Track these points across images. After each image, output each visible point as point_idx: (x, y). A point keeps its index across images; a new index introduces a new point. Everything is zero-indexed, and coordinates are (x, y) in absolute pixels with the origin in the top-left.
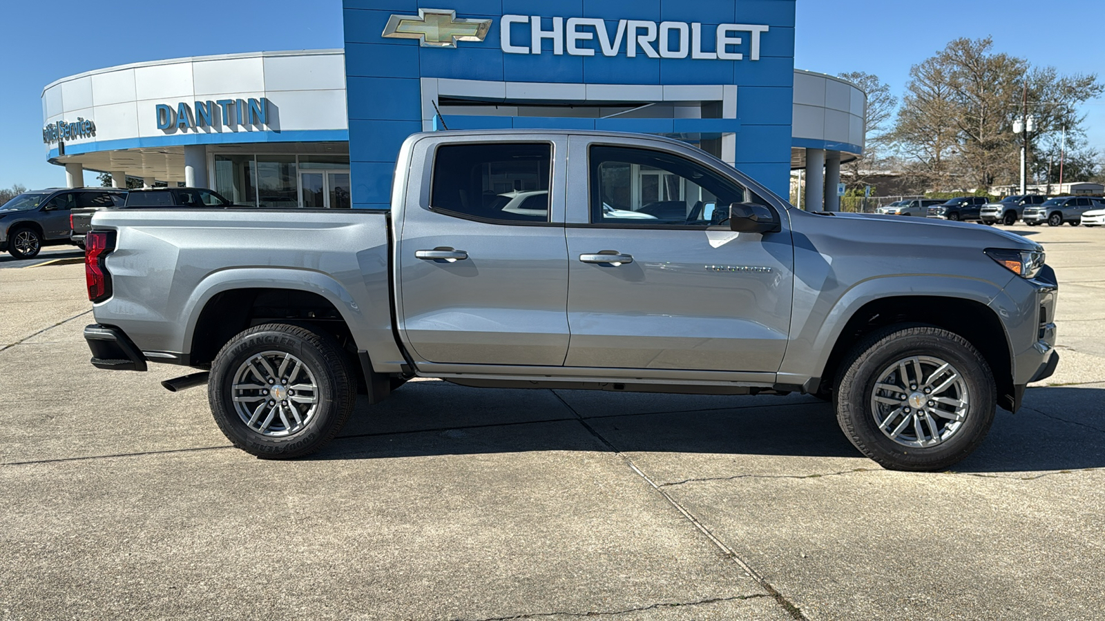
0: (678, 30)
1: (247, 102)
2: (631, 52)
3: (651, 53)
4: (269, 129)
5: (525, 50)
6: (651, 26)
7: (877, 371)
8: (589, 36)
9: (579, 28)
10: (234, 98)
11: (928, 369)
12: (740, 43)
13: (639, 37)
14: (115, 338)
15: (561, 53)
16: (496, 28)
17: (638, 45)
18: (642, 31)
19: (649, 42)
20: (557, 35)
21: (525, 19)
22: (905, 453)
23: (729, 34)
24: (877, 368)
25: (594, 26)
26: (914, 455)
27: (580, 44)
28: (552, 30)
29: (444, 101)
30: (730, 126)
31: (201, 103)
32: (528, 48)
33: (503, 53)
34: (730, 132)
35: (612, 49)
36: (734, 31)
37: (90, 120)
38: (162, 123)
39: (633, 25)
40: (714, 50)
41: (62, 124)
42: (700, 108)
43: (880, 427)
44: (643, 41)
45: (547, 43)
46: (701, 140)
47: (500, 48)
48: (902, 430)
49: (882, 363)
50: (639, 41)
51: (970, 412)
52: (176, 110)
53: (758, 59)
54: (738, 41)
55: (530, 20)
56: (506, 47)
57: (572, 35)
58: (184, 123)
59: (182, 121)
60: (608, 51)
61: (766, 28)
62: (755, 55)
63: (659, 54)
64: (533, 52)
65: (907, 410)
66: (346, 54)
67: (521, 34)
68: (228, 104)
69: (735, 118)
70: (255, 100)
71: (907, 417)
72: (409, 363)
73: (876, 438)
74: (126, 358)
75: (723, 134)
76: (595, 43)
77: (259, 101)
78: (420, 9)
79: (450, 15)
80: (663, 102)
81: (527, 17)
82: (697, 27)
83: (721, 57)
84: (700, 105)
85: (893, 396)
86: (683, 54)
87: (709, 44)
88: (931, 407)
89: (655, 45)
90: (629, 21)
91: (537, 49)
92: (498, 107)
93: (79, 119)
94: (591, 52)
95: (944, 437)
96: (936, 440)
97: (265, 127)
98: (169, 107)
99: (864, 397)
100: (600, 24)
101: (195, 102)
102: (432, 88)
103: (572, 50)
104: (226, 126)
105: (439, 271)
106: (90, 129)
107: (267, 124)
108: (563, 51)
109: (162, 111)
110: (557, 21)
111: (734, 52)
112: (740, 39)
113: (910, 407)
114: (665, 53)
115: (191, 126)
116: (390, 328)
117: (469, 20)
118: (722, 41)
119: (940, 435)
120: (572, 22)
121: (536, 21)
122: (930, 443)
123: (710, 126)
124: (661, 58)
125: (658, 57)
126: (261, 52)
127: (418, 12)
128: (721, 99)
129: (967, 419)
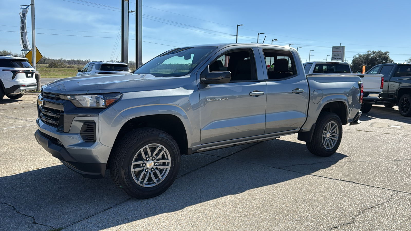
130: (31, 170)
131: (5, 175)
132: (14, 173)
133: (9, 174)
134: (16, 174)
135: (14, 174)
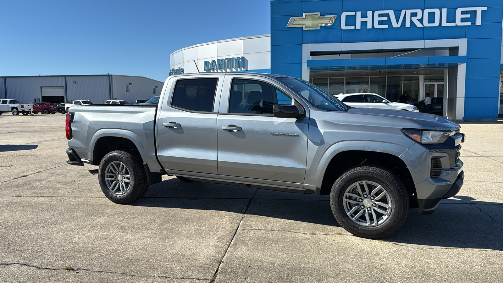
0: (434, 13)
1: (236, 58)
2: (408, 25)
3: (419, 25)
4: (244, 70)
5: (353, 28)
6: (419, 12)
7: (345, 187)
8: (386, 19)
9: (380, 16)
10: (231, 57)
11: (371, 188)
12: (470, 17)
13: (412, 17)
14: (72, 153)
15: (371, 27)
16: (338, 19)
17: (411, 21)
18: (415, 15)
19: (418, 20)
20: (369, 20)
21: (353, 13)
22: (359, 228)
23: (463, 13)
24: (345, 185)
25: (388, 14)
26: (364, 230)
27: (380, 23)
28: (367, 17)
29: (312, 54)
30: (463, 59)
31: (220, 60)
32: (354, 27)
33: (342, 30)
34: (462, 62)
35: (397, 24)
36: (467, 11)
37: (182, 68)
38: (206, 68)
39: (409, 12)
40: (455, 21)
41: (174, 70)
42: (448, 50)
43: (348, 214)
44: (414, 19)
45: (364, 24)
46: (448, 67)
47: (341, 28)
48: (359, 217)
49: (347, 183)
50: (412, 19)
51: (392, 211)
52: (211, 63)
53: (480, 24)
54: (468, 16)
55: (356, 13)
56: (343, 27)
57: (377, 19)
58: (213, 68)
59: (212, 67)
60: (395, 25)
61: (485, 8)
62: (478, 22)
63: (423, 25)
64: (357, 28)
65: (362, 207)
66: (271, 36)
67: (351, 20)
68: (229, 60)
69: (466, 55)
70: (239, 58)
71: (362, 210)
72: (163, 169)
73: (345, 219)
74: (76, 160)
75: (459, 63)
76: (389, 22)
77: (241, 58)
78: (304, 14)
79: (317, 15)
80: (424, 48)
81: (354, 12)
82: (444, 11)
83: (458, 25)
84: (448, 49)
85: (356, 200)
86: (437, 24)
87: (451, 18)
88: (374, 206)
89: (421, 21)
90: (407, 10)
91: (358, 26)
92: (340, 55)
93: (179, 67)
94: (386, 26)
95: (379, 223)
96: (375, 223)
97: (243, 69)
98: (208, 62)
99: (339, 198)
100: (391, 13)
101: (218, 60)
102: (307, 48)
103: (377, 26)
104: (228, 69)
105: (171, 132)
106: (183, 71)
107: (243, 68)
108: (372, 27)
109: (206, 63)
110: (370, 13)
111: (466, 22)
112: (470, 15)
113: (364, 206)
114: (426, 24)
115: (216, 69)
116: (154, 154)
117: (326, 16)
118: (459, 16)
119: (378, 221)
120: (377, 13)
121: (359, 14)
122: (372, 225)
123: (453, 60)
124: (424, 27)
125: (423, 26)
126: (242, 37)
127: (303, 15)
128: (458, 46)
129: (391, 215)
130: (459, 249)
131: (496, 252)
132: (483, 252)
133: (490, 251)
134: (480, 249)
135: (483, 250)
